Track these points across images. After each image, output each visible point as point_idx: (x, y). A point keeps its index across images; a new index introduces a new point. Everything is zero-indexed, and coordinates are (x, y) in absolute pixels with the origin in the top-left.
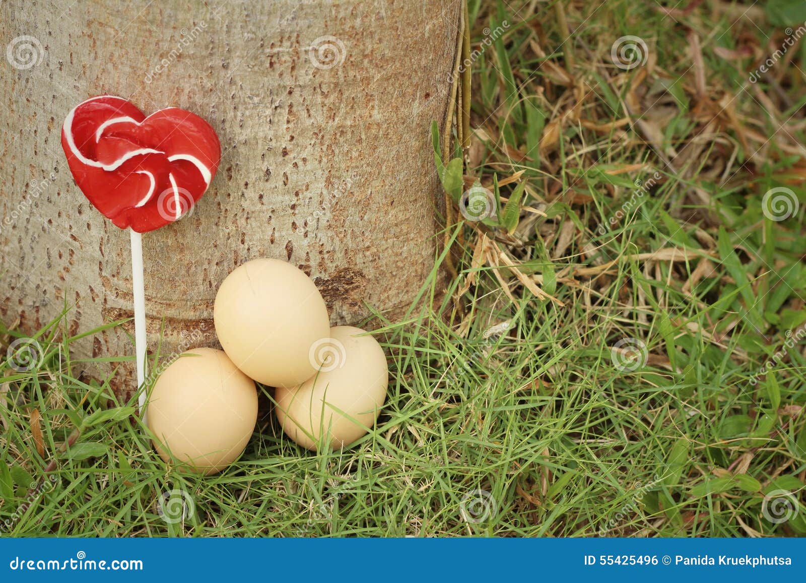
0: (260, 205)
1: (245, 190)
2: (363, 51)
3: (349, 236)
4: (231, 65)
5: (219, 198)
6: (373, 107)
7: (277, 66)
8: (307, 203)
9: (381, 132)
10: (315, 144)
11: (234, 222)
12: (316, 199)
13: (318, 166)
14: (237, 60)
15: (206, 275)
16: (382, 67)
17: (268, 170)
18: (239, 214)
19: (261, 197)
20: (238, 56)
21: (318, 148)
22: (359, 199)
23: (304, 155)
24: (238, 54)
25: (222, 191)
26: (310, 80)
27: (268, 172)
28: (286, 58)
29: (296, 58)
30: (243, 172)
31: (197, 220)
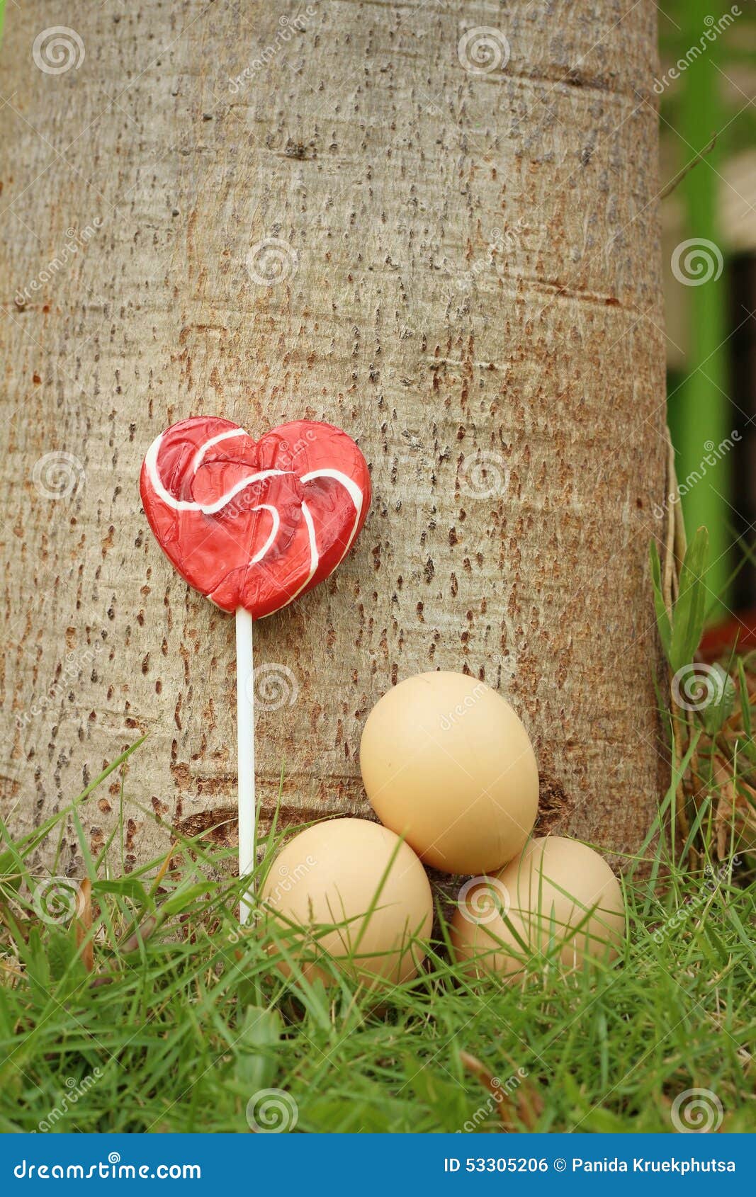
0: (418, 623)
1: (397, 592)
2: (556, 385)
3: (543, 712)
4: (382, 378)
5: (361, 599)
6: (571, 487)
7: (443, 387)
8: (484, 635)
9: (582, 536)
10: (493, 533)
11: (383, 643)
12: (496, 633)
13: (498, 574)
14: (389, 370)
15: (340, 731)
16: (581, 420)
17: (430, 562)
18: (390, 631)
19: (420, 607)
20: (392, 364)
21: (498, 543)
22: (556, 647)
23: (479, 549)
24: (392, 358)
25: (367, 588)
26: (487, 419)
27: (430, 567)
28: (456, 375)
29: (468, 378)
30: (395, 558)
31: (329, 632)
